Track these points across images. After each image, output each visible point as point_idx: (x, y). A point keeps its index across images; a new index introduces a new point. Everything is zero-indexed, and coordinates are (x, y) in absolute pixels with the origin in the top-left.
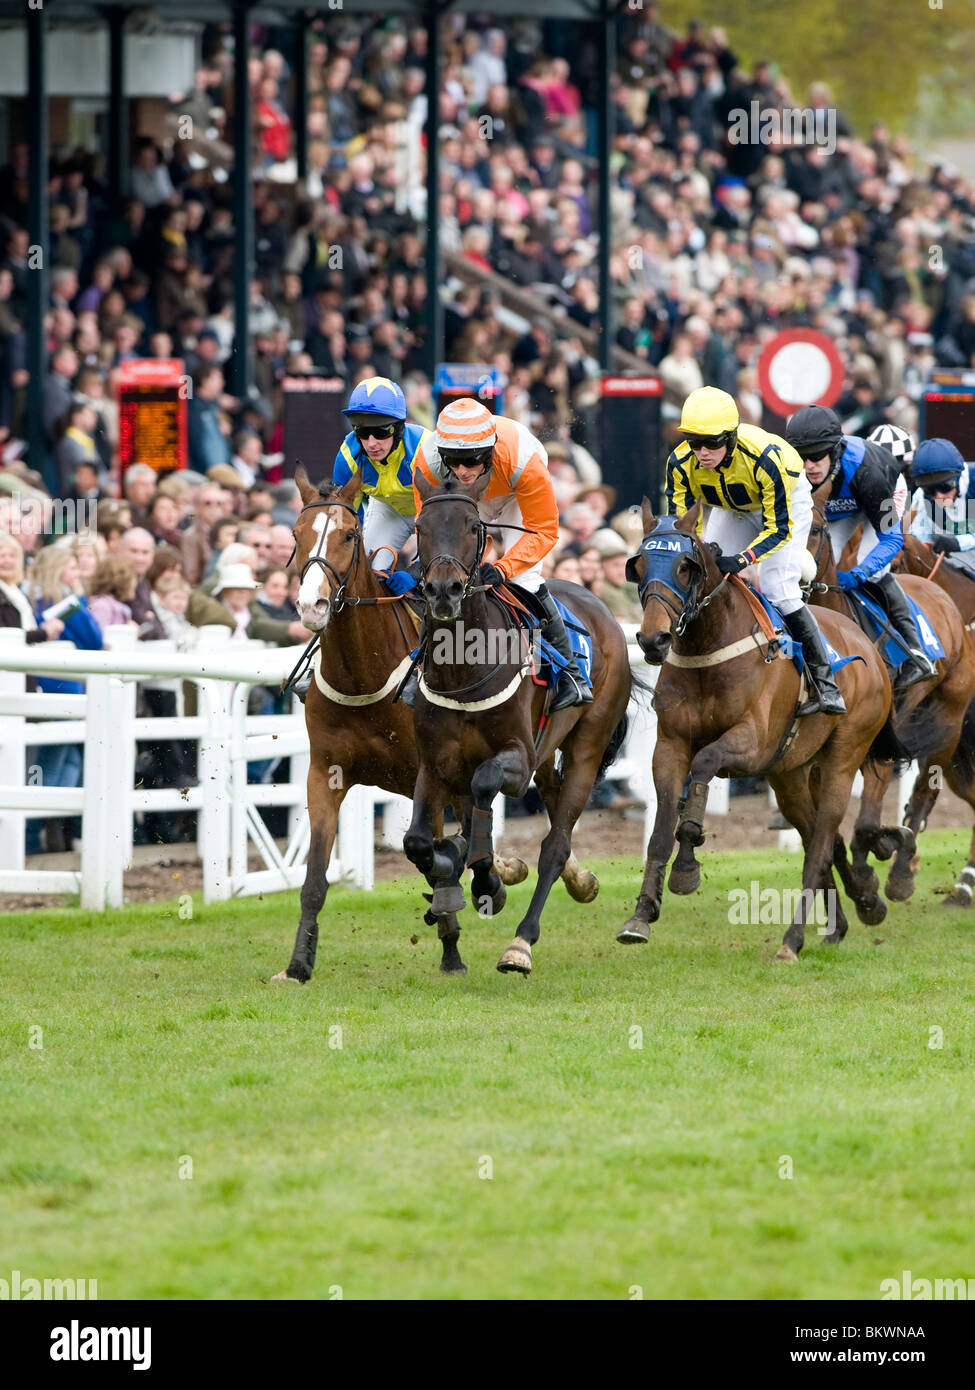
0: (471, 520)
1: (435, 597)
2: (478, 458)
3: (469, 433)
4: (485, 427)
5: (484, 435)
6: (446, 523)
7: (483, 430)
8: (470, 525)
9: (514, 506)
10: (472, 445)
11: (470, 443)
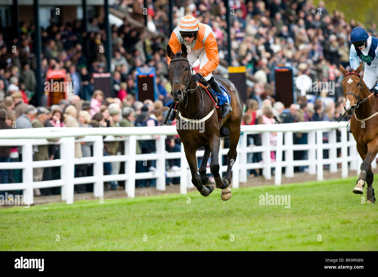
0: (185, 67)
1: (173, 96)
2: (193, 34)
3: (190, 26)
4: (195, 24)
5: (195, 27)
6: (177, 68)
7: (195, 25)
8: (185, 68)
9: (204, 52)
10: (191, 30)
11: (190, 30)
